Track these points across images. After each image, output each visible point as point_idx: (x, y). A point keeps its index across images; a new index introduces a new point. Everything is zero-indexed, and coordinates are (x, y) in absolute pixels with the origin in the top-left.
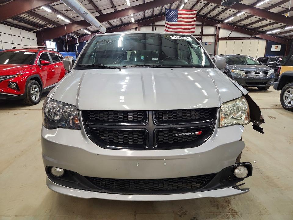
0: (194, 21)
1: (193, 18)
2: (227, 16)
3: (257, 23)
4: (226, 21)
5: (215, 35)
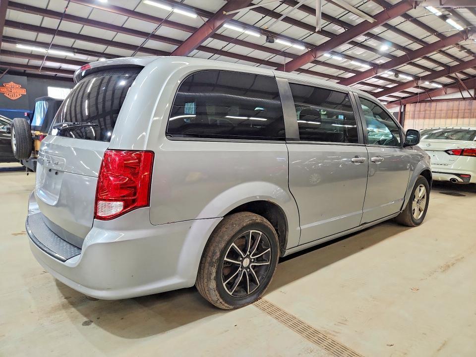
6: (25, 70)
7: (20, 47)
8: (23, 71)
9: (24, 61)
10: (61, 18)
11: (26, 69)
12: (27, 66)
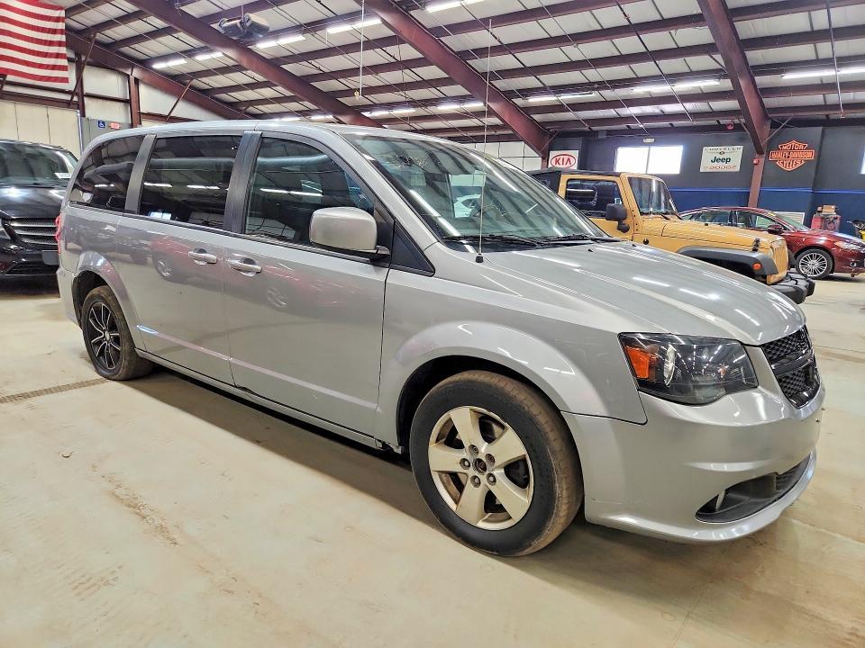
0: (60, 44)
1: (54, 31)
2: (162, 50)
3: (246, 90)
4: (158, 66)
5: (126, 102)
6: (827, 116)
7: (790, 77)
8: (824, 117)
9: (817, 99)
10: (825, 6)
11: (827, 113)
12: (825, 107)
